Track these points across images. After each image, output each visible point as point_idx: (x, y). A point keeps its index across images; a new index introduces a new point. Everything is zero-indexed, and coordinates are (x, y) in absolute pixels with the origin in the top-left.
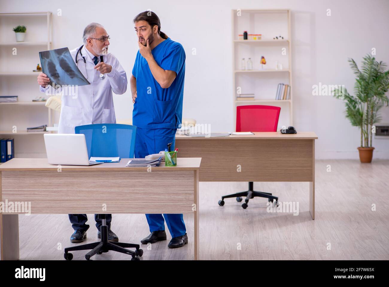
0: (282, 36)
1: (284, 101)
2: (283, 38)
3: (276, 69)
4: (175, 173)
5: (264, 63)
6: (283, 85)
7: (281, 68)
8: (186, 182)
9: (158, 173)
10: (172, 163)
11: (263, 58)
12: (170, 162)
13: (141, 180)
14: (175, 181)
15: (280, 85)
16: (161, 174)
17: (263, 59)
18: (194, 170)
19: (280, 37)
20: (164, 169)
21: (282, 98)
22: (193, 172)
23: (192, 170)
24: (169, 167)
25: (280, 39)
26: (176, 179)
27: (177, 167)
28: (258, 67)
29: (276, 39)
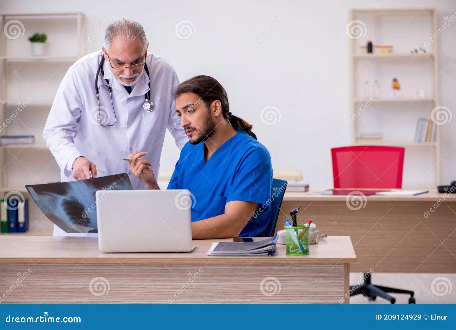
0: (423, 48)
1: (428, 143)
2: (425, 51)
3: (415, 97)
4: (306, 269)
5: (397, 88)
6: (425, 120)
7: (422, 96)
8: (329, 288)
9: (272, 269)
10: (300, 248)
11: (395, 80)
12: (295, 247)
13: (237, 283)
14: (306, 284)
15: (420, 122)
16: (277, 271)
17: (396, 84)
18: (345, 264)
19: (421, 49)
20: (284, 262)
21: (424, 139)
22: (343, 268)
23: (342, 264)
24: (292, 256)
25: (420, 52)
26: (308, 281)
27: (310, 256)
28: (389, 94)
29: (415, 54)
